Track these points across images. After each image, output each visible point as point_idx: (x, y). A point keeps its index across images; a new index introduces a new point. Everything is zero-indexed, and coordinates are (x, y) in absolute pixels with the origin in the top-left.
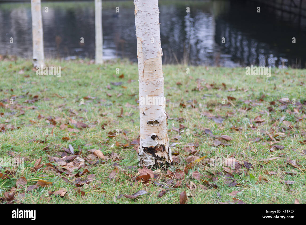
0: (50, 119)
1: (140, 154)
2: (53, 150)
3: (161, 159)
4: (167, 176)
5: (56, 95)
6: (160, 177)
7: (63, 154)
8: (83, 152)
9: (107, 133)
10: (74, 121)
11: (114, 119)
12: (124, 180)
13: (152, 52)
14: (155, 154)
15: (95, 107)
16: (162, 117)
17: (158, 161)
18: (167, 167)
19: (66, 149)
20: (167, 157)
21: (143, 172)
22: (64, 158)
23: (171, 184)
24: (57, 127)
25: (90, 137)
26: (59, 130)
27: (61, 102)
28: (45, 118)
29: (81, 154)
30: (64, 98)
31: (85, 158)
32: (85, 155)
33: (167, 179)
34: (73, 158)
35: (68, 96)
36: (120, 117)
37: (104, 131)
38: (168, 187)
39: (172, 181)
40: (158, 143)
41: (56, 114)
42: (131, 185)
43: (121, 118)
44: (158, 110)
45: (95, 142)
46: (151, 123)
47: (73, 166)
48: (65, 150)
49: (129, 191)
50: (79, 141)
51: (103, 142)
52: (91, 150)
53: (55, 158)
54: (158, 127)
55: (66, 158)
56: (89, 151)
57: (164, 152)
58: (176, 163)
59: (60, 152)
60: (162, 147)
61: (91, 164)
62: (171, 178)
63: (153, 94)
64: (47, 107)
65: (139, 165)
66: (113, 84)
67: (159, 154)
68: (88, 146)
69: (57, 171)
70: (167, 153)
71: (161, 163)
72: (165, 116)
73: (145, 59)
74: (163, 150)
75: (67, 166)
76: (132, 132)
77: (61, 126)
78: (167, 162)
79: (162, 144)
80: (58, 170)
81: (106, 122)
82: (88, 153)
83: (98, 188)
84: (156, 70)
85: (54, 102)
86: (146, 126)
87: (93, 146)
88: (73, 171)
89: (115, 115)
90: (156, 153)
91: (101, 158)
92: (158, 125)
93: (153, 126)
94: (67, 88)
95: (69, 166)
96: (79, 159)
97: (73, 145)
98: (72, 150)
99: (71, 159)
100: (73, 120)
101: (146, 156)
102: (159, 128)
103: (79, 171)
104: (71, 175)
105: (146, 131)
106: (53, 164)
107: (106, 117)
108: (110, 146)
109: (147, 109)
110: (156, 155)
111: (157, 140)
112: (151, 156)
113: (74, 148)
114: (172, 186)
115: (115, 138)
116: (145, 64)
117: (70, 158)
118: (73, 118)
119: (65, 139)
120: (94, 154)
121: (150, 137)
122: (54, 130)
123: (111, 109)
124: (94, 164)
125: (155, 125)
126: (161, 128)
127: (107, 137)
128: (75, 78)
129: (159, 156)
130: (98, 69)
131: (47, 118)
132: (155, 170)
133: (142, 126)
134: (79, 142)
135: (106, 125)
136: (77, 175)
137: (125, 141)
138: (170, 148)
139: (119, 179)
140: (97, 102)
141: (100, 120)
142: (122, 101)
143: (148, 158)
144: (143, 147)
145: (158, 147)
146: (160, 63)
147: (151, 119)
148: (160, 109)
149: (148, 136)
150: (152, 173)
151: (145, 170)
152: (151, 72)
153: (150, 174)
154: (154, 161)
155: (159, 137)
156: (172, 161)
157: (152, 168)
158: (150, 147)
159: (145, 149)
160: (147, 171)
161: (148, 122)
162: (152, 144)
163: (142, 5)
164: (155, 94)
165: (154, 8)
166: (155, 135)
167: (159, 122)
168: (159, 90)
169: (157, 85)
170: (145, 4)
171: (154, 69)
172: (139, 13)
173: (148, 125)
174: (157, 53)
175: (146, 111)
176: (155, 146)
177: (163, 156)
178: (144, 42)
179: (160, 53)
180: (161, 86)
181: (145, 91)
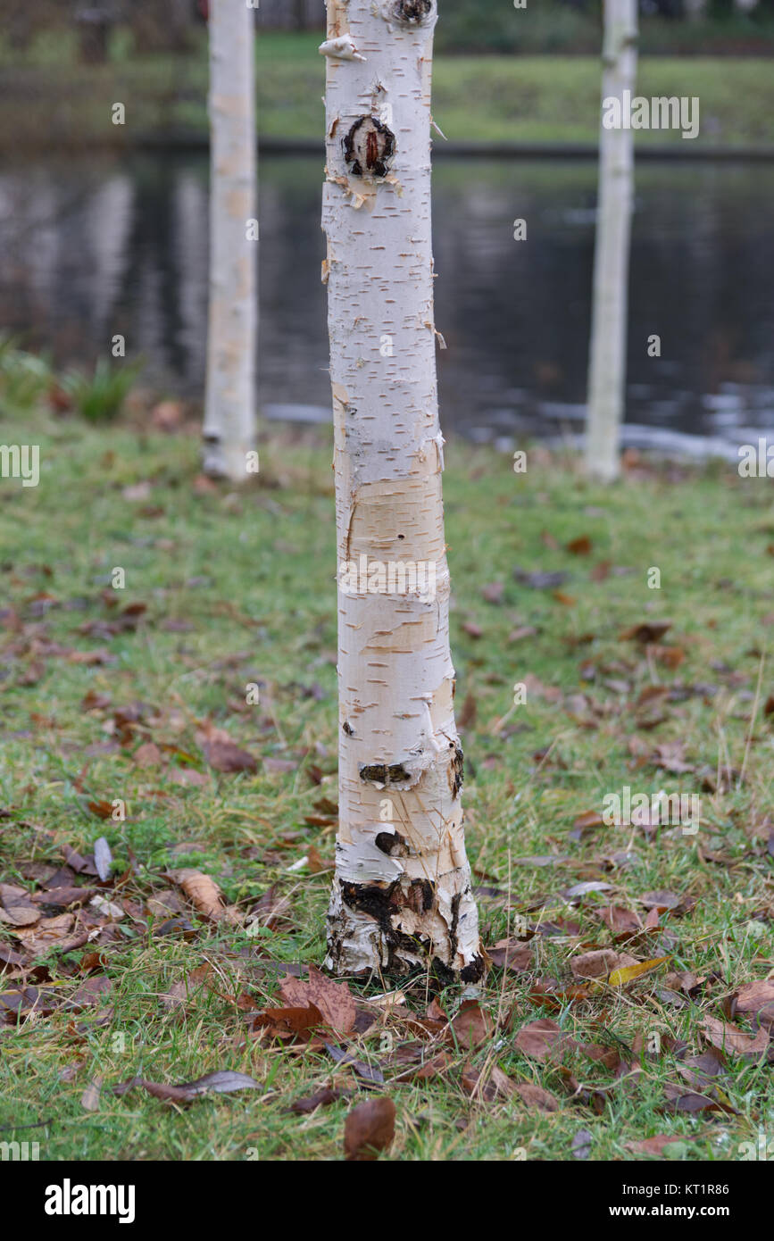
1: (331, 913)
3: (412, 944)
5: (230, 609)
7: (57, 875)
13: (389, 453)
14: (390, 921)
16: (425, 755)
17: (400, 954)
19: (75, 858)
20: (439, 938)
24: (124, 753)
27: (236, 644)
28: (111, 710)
30: (262, 623)
31: (129, 905)
33: (407, 1040)
34: (78, 897)
37: (311, 791)
38: (378, 1075)
39: (421, 1050)
40: (403, 871)
41: (170, 697)
44: (407, 716)
46: (373, 774)
47: (62, 931)
48: (69, 859)
51: (265, 842)
52: (177, 871)
53: (6, 888)
54: (404, 796)
55: (55, 895)
56: (165, 877)
57: (430, 913)
59: (46, 868)
60: (419, 891)
61: (143, 932)
63: (388, 642)
65: (330, 960)
66: (521, 578)
67: (406, 922)
70: (443, 919)
71: (411, 964)
72: (434, 750)
73: (357, 483)
74: (421, 907)
75: (36, 930)
77: (142, 750)
78: (441, 964)
79: (423, 877)
82: (159, 882)
84: (401, 537)
85: (200, 641)
86: (355, 788)
87: (201, 855)
88: (48, 953)
90: (392, 917)
92: (407, 788)
93: (383, 790)
95: (42, 933)
96: (101, 905)
97: (112, 843)
98: (104, 862)
100: (218, 730)
101: (353, 925)
102: (411, 801)
103: (69, 955)
105: (354, 807)
108: (288, 864)
109: (359, 710)
110: (395, 926)
111: (401, 855)
112: (372, 926)
116: (355, 505)
117: (70, 897)
120: (182, 889)
121: (372, 837)
125: (392, 784)
126: (418, 801)
127: (301, 821)
129: (404, 931)
131: (119, 710)
132: (380, 991)
133: (343, 786)
134: (146, 834)
136: (41, 974)
143: (359, 935)
144: (344, 880)
145: (405, 887)
146: (425, 502)
147: (376, 759)
148: (418, 716)
149: (364, 831)
150: (348, 1006)
151: (319, 988)
152: (381, 543)
153: (337, 1011)
154: (385, 951)
155: (407, 844)
156: (471, 962)
157: (370, 985)
158: (369, 883)
159: (348, 894)
160: (326, 991)
161: (363, 771)
162: (381, 873)
163: (349, 238)
164: (396, 645)
165: (406, 255)
166: (393, 833)
167: (410, 773)
168: (415, 628)
169: (408, 604)
170: (360, 237)
171: (395, 530)
172: (336, 271)
173: (364, 782)
174: (411, 459)
175: (356, 717)
176: (390, 882)
177: (424, 931)
178: (352, 406)
179: (425, 459)
180: (425, 611)
181: (353, 627)
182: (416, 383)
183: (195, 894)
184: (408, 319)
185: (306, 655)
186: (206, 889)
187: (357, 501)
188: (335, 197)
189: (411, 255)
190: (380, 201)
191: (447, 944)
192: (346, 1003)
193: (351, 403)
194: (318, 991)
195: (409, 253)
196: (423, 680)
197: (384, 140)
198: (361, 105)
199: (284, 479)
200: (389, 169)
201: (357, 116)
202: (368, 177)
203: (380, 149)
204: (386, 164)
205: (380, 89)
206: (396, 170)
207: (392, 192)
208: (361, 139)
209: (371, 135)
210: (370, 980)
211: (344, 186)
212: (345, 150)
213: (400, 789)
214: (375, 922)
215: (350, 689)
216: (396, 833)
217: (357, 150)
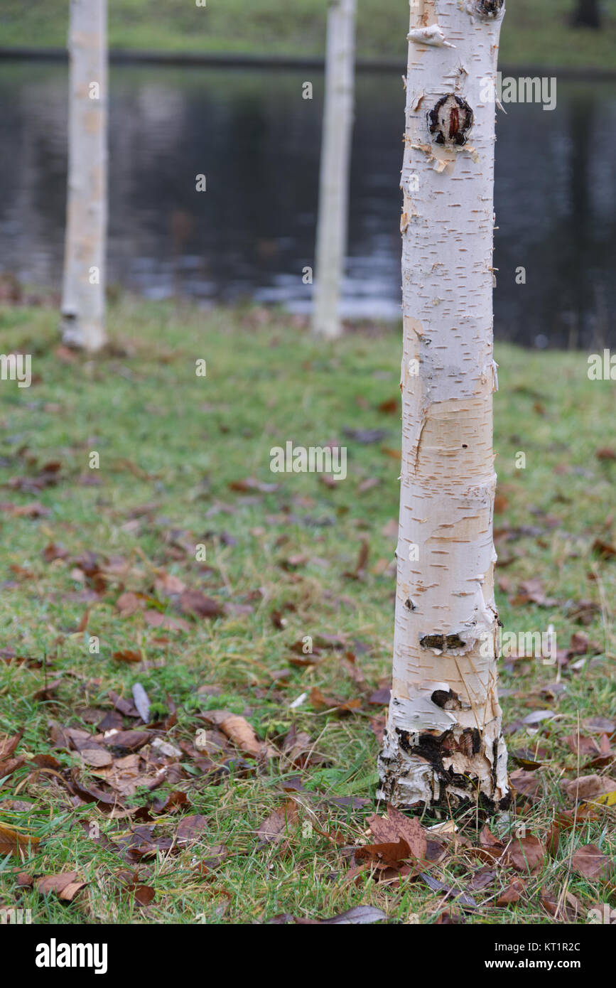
0: (89, 567)
1: (386, 755)
2: (70, 701)
3: (461, 781)
4: (478, 852)
5: (129, 466)
6: (449, 855)
7: (108, 718)
8: (183, 718)
9: (286, 646)
10: (174, 583)
11: (327, 587)
12: (309, 855)
13: (457, 376)
14: (441, 763)
15: (266, 526)
16: (478, 626)
17: (450, 790)
18: (482, 815)
19: (120, 702)
20: (485, 777)
21: (385, 830)
22: (108, 734)
23: (484, 890)
24: (106, 602)
25: (220, 657)
26: (112, 614)
27: (142, 496)
28: (71, 560)
29: (174, 728)
30: (157, 478)
31: (183, 745)
32: (186, 731)
33: (477, 866)
34: (140, 739)
35: (170, 475)
36: (351, 578)
37: (279, 635)
38: (472, 900)
39: (493, 874)
40: (456, 721)
41: (114, 547)
42: (331, 878)
43: (358, 585)
44: (463, 595)
45: (236, 683)
46: (432, 642)
47: (135, 771)
48: (117, 705)
49: (318, 901)
50: (173, 675)
51: (266, 682)
52: (212, 713)
53: (74, 733)
54: (458, 660)
55: (116, 737)
56: (202, 718)
57: (478, 756)
58: (525, 798)
59: (99, 712)
60: (469, 739)
61: (203, 770)
62: (491, 863)
63: (450, 533)
64: (86, 514)
65: (381, 795)
66: (350, 435)
67: (457, 764)
68: (202, 697)
69: (70, 788)
70: (488, 761)
71: (460, 797)
72: (487, 622)
73: (428, 401)
74: (471, 751)
75: (114, 770)
76: (381, 650)
77: (123, 599)
78: (485, 797)
79: (472, 727)
80: (75, 784)
81: (295, 596)
82: (199, 723)
83: (209, 875)
84: (465, 446)
85: (116, 493)
86: (413, 653)
87: (223, 698)
88: (133, 792)
89: (337, 571)
90: (444, 759)
91: (246, 751)
92: (462, 654)
93: (441, 655)
94: (176, 441)
95: (121, 773)
96: (161, 746)
97: (147, 688)
98: (144, 707)
99: (133, 745)
100: (170, 578)
101: (408, 766)
102: (465, 666)
103: (153, 794)
104: (121, 809)
105: (412, 669)
106: (61, 758)
107: (298, 574)
108: (291, 702)
109: (421, 590)
110: (446, 767)
111: (454, 709)
112: (425, 766)
113: (151, 700)
114: (488, 895)
115: (314, 671)
116: (427, 420)
117: (128, 740)
118: (175, 568)
119: (125, 660)
120: (221, 729)
121: (429, 694)
122: (92, 613)
123: (323, 540)
124: (213, 775)
125: (449, 651)
126: (471, 664)
127: (284, 662)
128: (211, 401)
129: (456, 771)
130: (306, 366)
131: (79, 559)
132: (435, 821)
133: (401, 651)
134: (173, 679)
135: (291, 608)
136: (142, 815)
137: (349, 685)
138: (502, 741)
139: (294, 847)
140: (276, 505)
141: (273, 590)
142: (374, 510)
143: (414, 774)
144: (400, 729)
145: (457, 735)
146: (485, 417)
147: (435, 630)
148: (473, 594)
149: (421, 689)
150: (420, 837)
151: (396, 823)
152: (448, 452)
153: (413, 842)
154: (437, 787)
155: (460, 699)
156: (506, 794)
157: (425, 815)
158: (423, 731)
159: (405, 740)
160: (402, 825)
161: (423, 640)
162: (434, 723)
163: (430, 196)
164: (457, 536)
165: (477, 211)
166: (448, 691)
167: (465, 641)
168: (473, 522)
169: (468, 502)
170: (440, 195)
171: (459, 441)
172: (417, 224)
173: (423, 649)
174: (475, 381)
175: (418, 595)
176: (443, 731)
177: (473, 771)
178: (426, 338)
179: (486, 381)
180: (481, 508)
181: (419, 520)
182: (481, 318)
183: (234, 734)
184: (477, 265)
185: (201, 505)
186: (243, 729)
187: (428, 416)
188: (418, 162)
189: (481, 211)
190: (459, 166)
191: (489, 780)
192: (418, 834)
193: (425, 335)
194: (396, 826)
195: (479, 210)
196: (478, 564)
197: (465, 115)
198: (446, 85)
199: (130, 350)
200: (467, 139)
201: (442, 94)
202: (449, 145)
203: (461, 122)
204: (465, 135)
205: (462, 71)
206: (472, 140)
207: (470, 158)
208: (444, 114)
209: (454, 111)
210: (424, 811)
211: (428, 153)
212: (430, 122)
213: (456, 655)
214: (428, 763)
215: (414, 572)
216: (451, 690)
217: (441, 123)
